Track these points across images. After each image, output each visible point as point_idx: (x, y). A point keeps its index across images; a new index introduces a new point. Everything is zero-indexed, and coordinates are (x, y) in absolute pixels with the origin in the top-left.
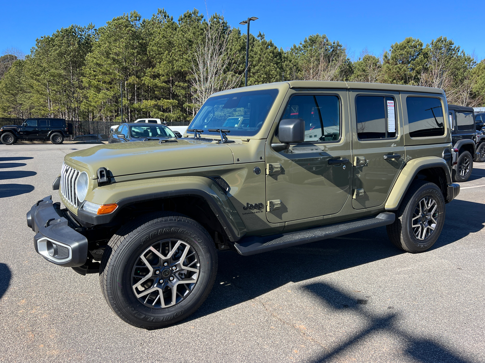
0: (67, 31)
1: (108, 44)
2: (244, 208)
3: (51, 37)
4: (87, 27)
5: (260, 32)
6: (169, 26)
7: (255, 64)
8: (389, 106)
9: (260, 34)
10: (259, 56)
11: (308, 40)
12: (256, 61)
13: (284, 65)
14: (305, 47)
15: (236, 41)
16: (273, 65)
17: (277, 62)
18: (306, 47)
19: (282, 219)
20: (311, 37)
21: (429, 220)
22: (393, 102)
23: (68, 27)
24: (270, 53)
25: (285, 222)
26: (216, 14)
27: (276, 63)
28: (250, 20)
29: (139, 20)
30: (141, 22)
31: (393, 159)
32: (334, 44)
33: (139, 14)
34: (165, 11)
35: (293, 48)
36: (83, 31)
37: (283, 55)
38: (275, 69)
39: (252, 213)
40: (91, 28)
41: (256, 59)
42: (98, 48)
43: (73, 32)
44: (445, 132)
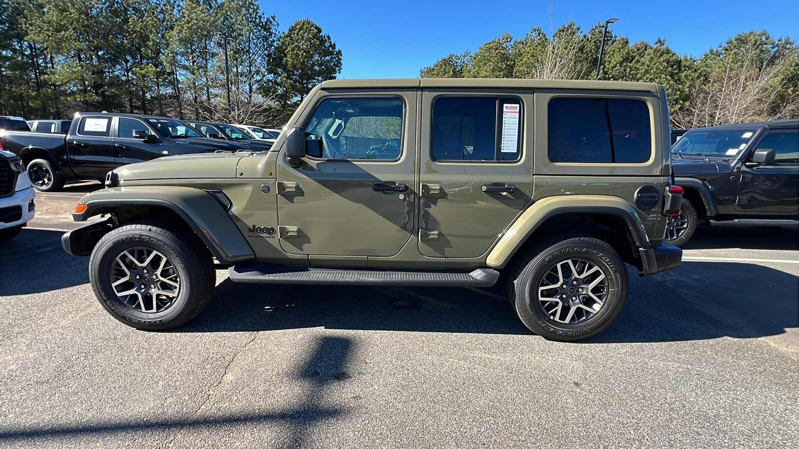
0: (445, 60)
1: (477, 68)
2: (250, 229)
3: (432, 67)
4: (463, 55)
5: (659, 37)
6: (539, 44)
7: (640, 77)
8: (507, 112)
9: (660, 41)
10: (646, 67)
11: (734, 39)
12: (641, 73)
13: (683, 76)
14: (727, 50)
15: (618, 52)
16: (664, 77)
17: (672, 73)
18: (729, 50)
19: (303, 251)
20: (740, 35)
21: (584, 296)
22: (518, 105)
23: (446, 57)
24: (664, 61)
25: (308, 255)
26: (599, 23)
27: (670, 74)
28: (608, 22)
29: (510, 41)
30: (512, 43)
31: (504, 194)
32: (781, 42)
33: (511, 35)
34: (540, 28)
35: (708, 53)
36: (459, 59)
37: (683, 64)
38: (668, 82)
39: (261, 237)
40: (466, 55)
41: (641, 71)
42: (468, 73)
43: (450, 61)
44: (651, 158)
